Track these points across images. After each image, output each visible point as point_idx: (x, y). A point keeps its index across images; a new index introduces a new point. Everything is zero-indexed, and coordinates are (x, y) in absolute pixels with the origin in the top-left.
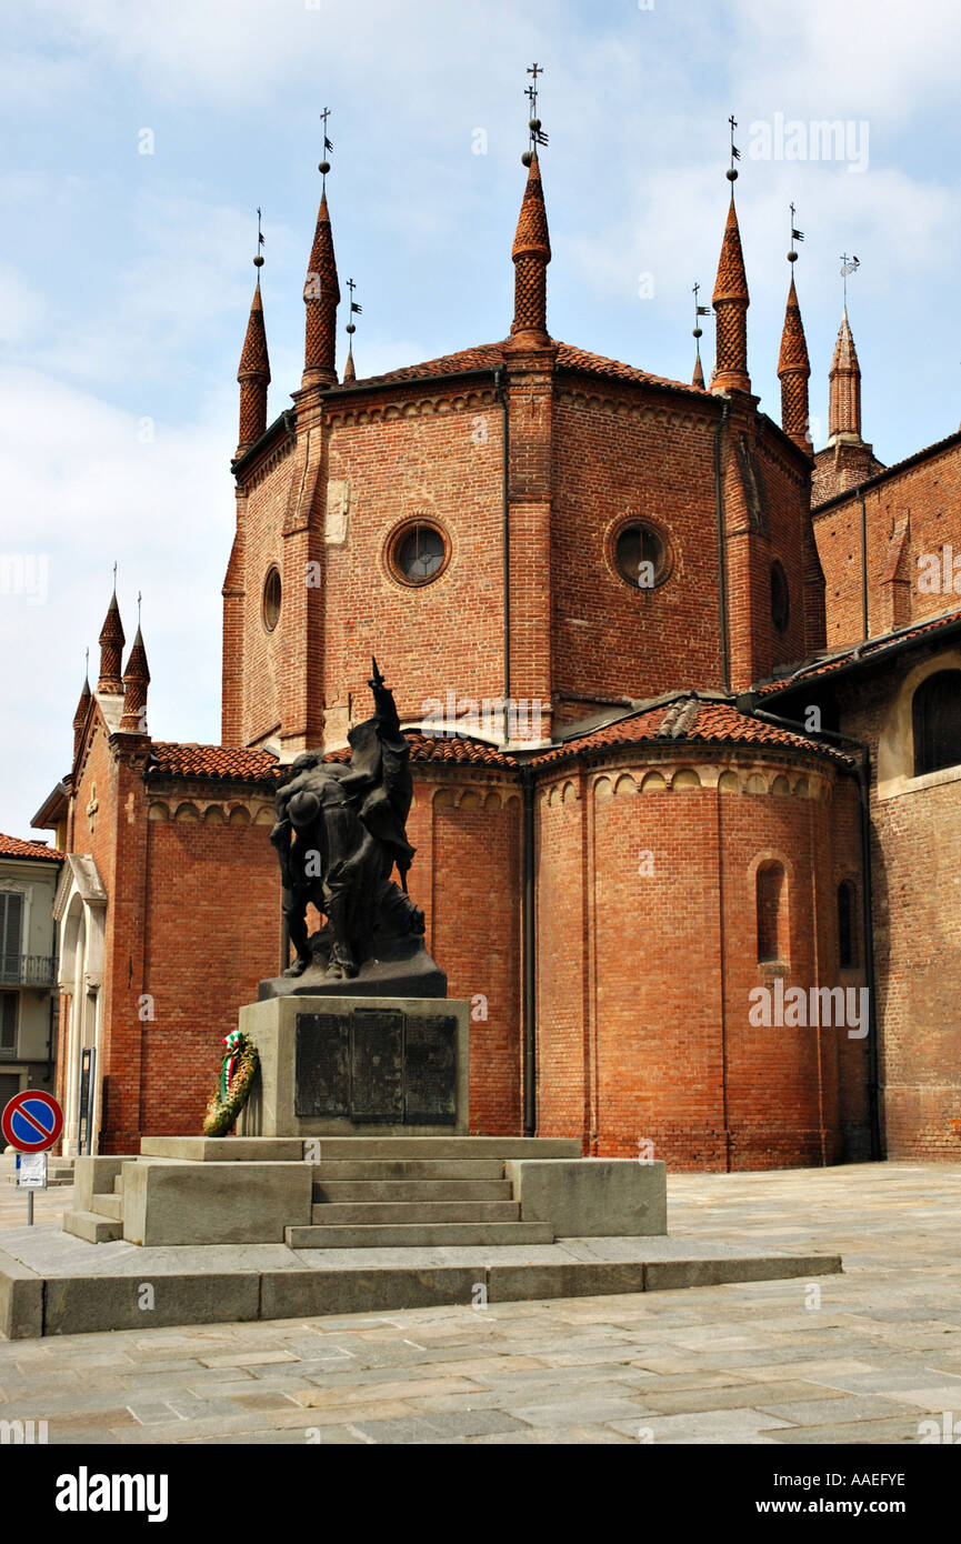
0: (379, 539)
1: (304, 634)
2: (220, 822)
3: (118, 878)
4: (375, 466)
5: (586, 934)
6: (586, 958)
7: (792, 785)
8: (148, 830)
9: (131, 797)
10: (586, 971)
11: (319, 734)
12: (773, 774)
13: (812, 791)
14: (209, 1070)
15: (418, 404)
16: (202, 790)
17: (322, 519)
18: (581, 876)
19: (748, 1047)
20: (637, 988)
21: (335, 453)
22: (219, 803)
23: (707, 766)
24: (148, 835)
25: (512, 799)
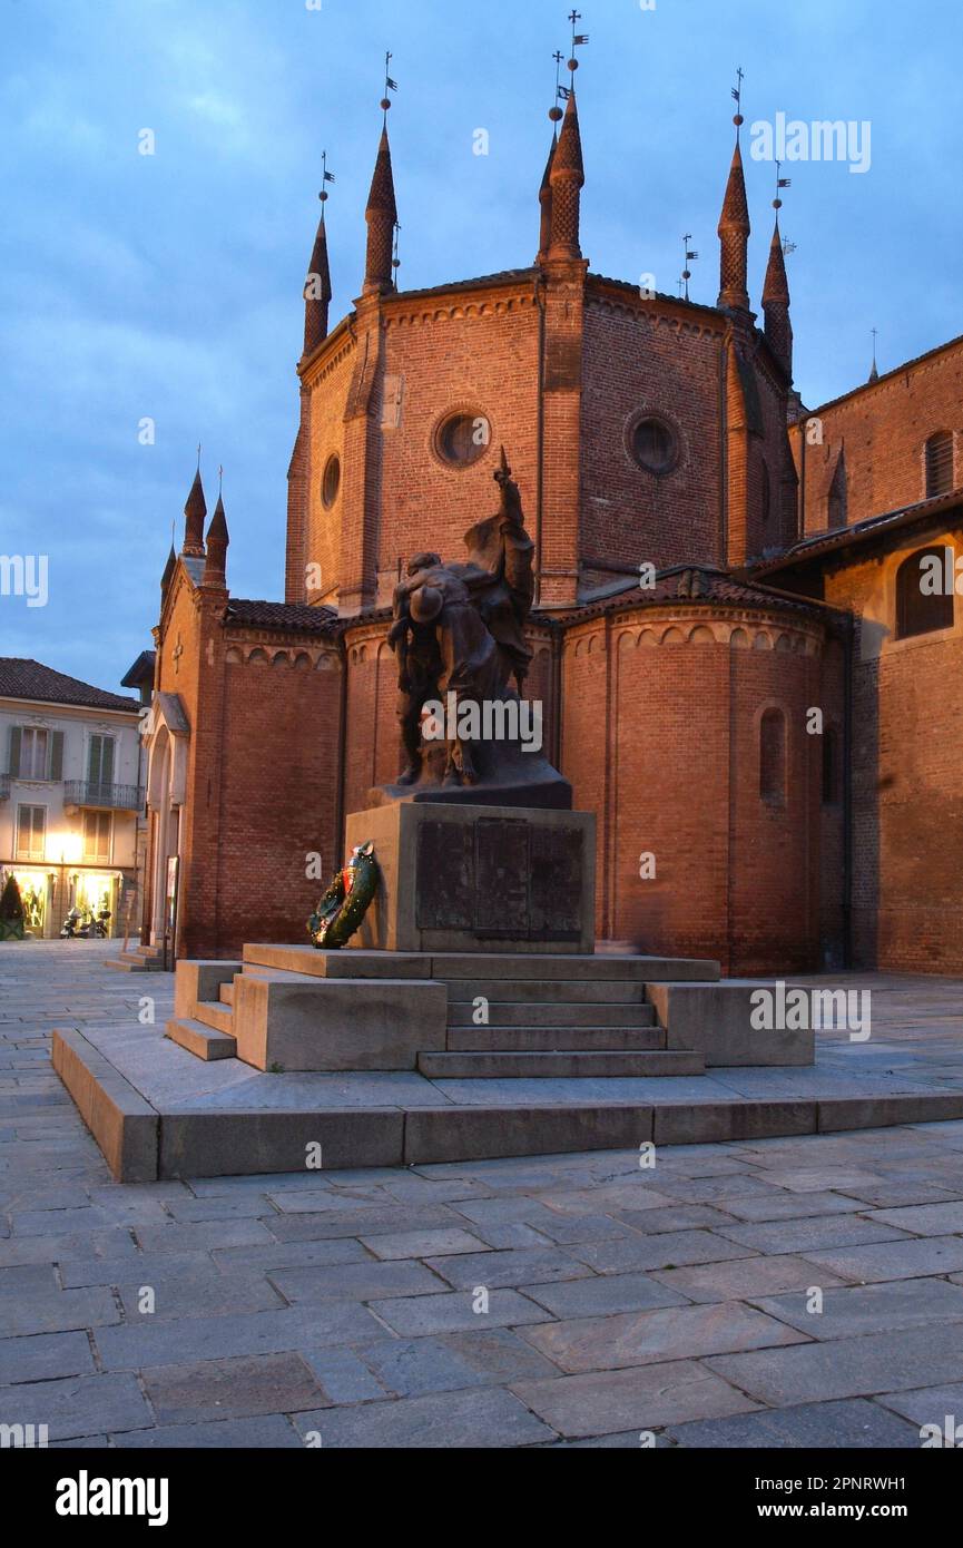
0: (428, 427)
1: (362, 506)
2: (286, 666)
3: (199, 711)
4: (426, 363)
5: (608, 768)
6: (607, 790)
7: (793, 644)
8: (226, 671)
9: (212, 642)
10: (607, 802)
11: (372, 593)
12: (778, 632)
13: (809, 649)
14: (275, 877)
15: (464, 309)
16: (272, 637)
17: (379, 409)
18: (604, 718)
19: (750, 870)
20: (654, 817)
21: (391, 350)
22: (286, 650)
23: (721, 623)
24: (225, 675)
25: (543, 650)
